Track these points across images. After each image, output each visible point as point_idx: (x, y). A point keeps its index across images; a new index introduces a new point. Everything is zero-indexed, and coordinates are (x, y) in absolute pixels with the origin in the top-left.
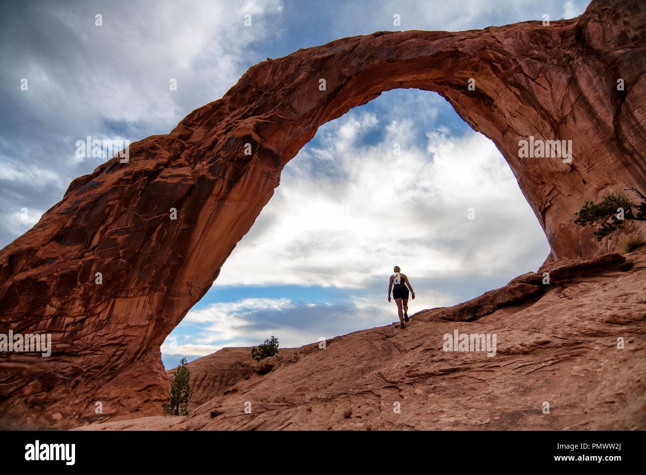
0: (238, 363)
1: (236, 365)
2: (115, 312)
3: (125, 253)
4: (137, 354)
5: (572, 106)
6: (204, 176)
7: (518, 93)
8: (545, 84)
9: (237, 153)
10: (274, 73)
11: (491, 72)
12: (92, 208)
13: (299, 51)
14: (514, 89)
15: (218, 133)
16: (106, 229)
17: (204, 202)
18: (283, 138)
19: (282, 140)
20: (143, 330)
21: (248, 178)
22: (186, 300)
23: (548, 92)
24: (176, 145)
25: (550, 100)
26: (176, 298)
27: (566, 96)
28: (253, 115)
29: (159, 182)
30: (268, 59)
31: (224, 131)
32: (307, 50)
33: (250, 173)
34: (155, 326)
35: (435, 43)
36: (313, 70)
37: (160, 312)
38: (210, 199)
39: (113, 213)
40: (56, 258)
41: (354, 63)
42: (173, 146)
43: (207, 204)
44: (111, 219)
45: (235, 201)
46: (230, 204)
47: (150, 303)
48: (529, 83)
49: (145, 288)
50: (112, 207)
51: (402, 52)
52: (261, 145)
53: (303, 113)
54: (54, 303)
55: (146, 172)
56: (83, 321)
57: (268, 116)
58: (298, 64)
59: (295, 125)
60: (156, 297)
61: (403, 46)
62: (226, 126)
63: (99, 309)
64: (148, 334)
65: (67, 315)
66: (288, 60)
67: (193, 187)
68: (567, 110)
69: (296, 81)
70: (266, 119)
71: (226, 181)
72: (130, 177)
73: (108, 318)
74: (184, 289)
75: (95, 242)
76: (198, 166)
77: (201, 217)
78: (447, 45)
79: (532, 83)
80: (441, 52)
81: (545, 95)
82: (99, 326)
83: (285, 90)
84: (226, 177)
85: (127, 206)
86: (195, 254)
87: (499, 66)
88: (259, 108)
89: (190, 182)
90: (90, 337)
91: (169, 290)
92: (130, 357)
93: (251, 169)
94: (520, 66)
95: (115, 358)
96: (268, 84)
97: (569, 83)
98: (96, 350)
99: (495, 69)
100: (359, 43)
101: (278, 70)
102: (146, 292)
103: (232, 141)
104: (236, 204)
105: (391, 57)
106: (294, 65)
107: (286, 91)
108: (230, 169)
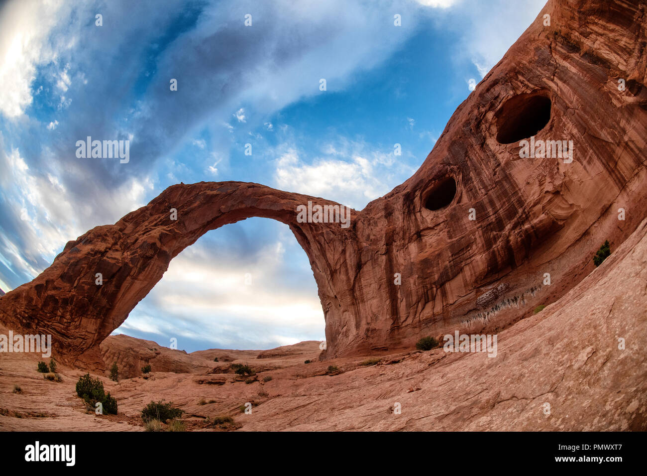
0: (131, 348)
1: (129, 349)
2: (82, 323)
3: (87, 296)
4: (90, 345)
5: (341, 265)
6: (127, 263)
7: (319, 247)
8: (332, 248)
9: (146, 253)
10: (182, 195)
11: (309, 229)
12: (76, 266)
13: (201, 182)
14: (318, 245)
15: (139, 233)
16: (80, 279)
17: (125, 279)
18: (175, 244)
19: (174, 245)
20: (92, 335)
21: (149, 269)
22: (111, 326)
23: (333, 253)
24: (116, 235)
25: (332, 258)
26: (107, 324)
27: (339, 259)
28: (161, 225)
29: (105, 260)
30: (182, 183)
31: (142, 232)
32: (206, 183)
33: (151, 266)
34: (98, 335)
35: (283, 201)
36: (204, 202)
37: (100, 329)
38: (128, 277)
39: (84, 272)
40: (61, 288)
41: (230, 203)
42: (115, 236)
43: (127, 280)
44: (82, 275)
45: (141, 280)
46: (138, 282)
47: (96, 323)
48: (325, 244)
49: (94, 315)
50: (84, 268)
51: (261, 202)
52: (160, 249)
53: (190, 230)
54: (61, 310)
55: (100, 252)
56: (70, 322)
57: (169, 229)
58: (197, 192)
59: (183, 237)
60: (99, 321)
61: (263, 199)
62: (145, 230)
63: (76, 320)
64: (95, 338)
65: (65, 318)
66: (193, 187)
67: (121, 267)
68: (338, 267)
69: (191, 207)
70: (167, 231)
71: (138, 268)
72: (93, 253)
73: (80, 324)
74: (111, 321)
75: (75, 285)
76: (125, 254)
77: (123, 286)
78: (289, 206)
79: (327, 245)
80: (284, 210)
81: (331, 254)
82: (76, 328)
83: (183, 211)
84: (138, 266)
85: (90, 269)
86: (118, 304)
87: (314, 228)
88: (165, 221)
89: (120, 265)
90: (73, 331)
91: (104, 319)
92: (88, 346)
93: (152, 264)
94: (323, 233)
95: (82, 344)
96: (176, 202)
97: (342, 252)
98: (75, 338)
99: (311, 229)
100: (238, 189)
101: (185, 193)
102: (95, 317)
103: (145, 244)
104: (141, 282)
105: (253, 205)
106: (195, 192)
107: (184, 213)
108: (141, 261)
